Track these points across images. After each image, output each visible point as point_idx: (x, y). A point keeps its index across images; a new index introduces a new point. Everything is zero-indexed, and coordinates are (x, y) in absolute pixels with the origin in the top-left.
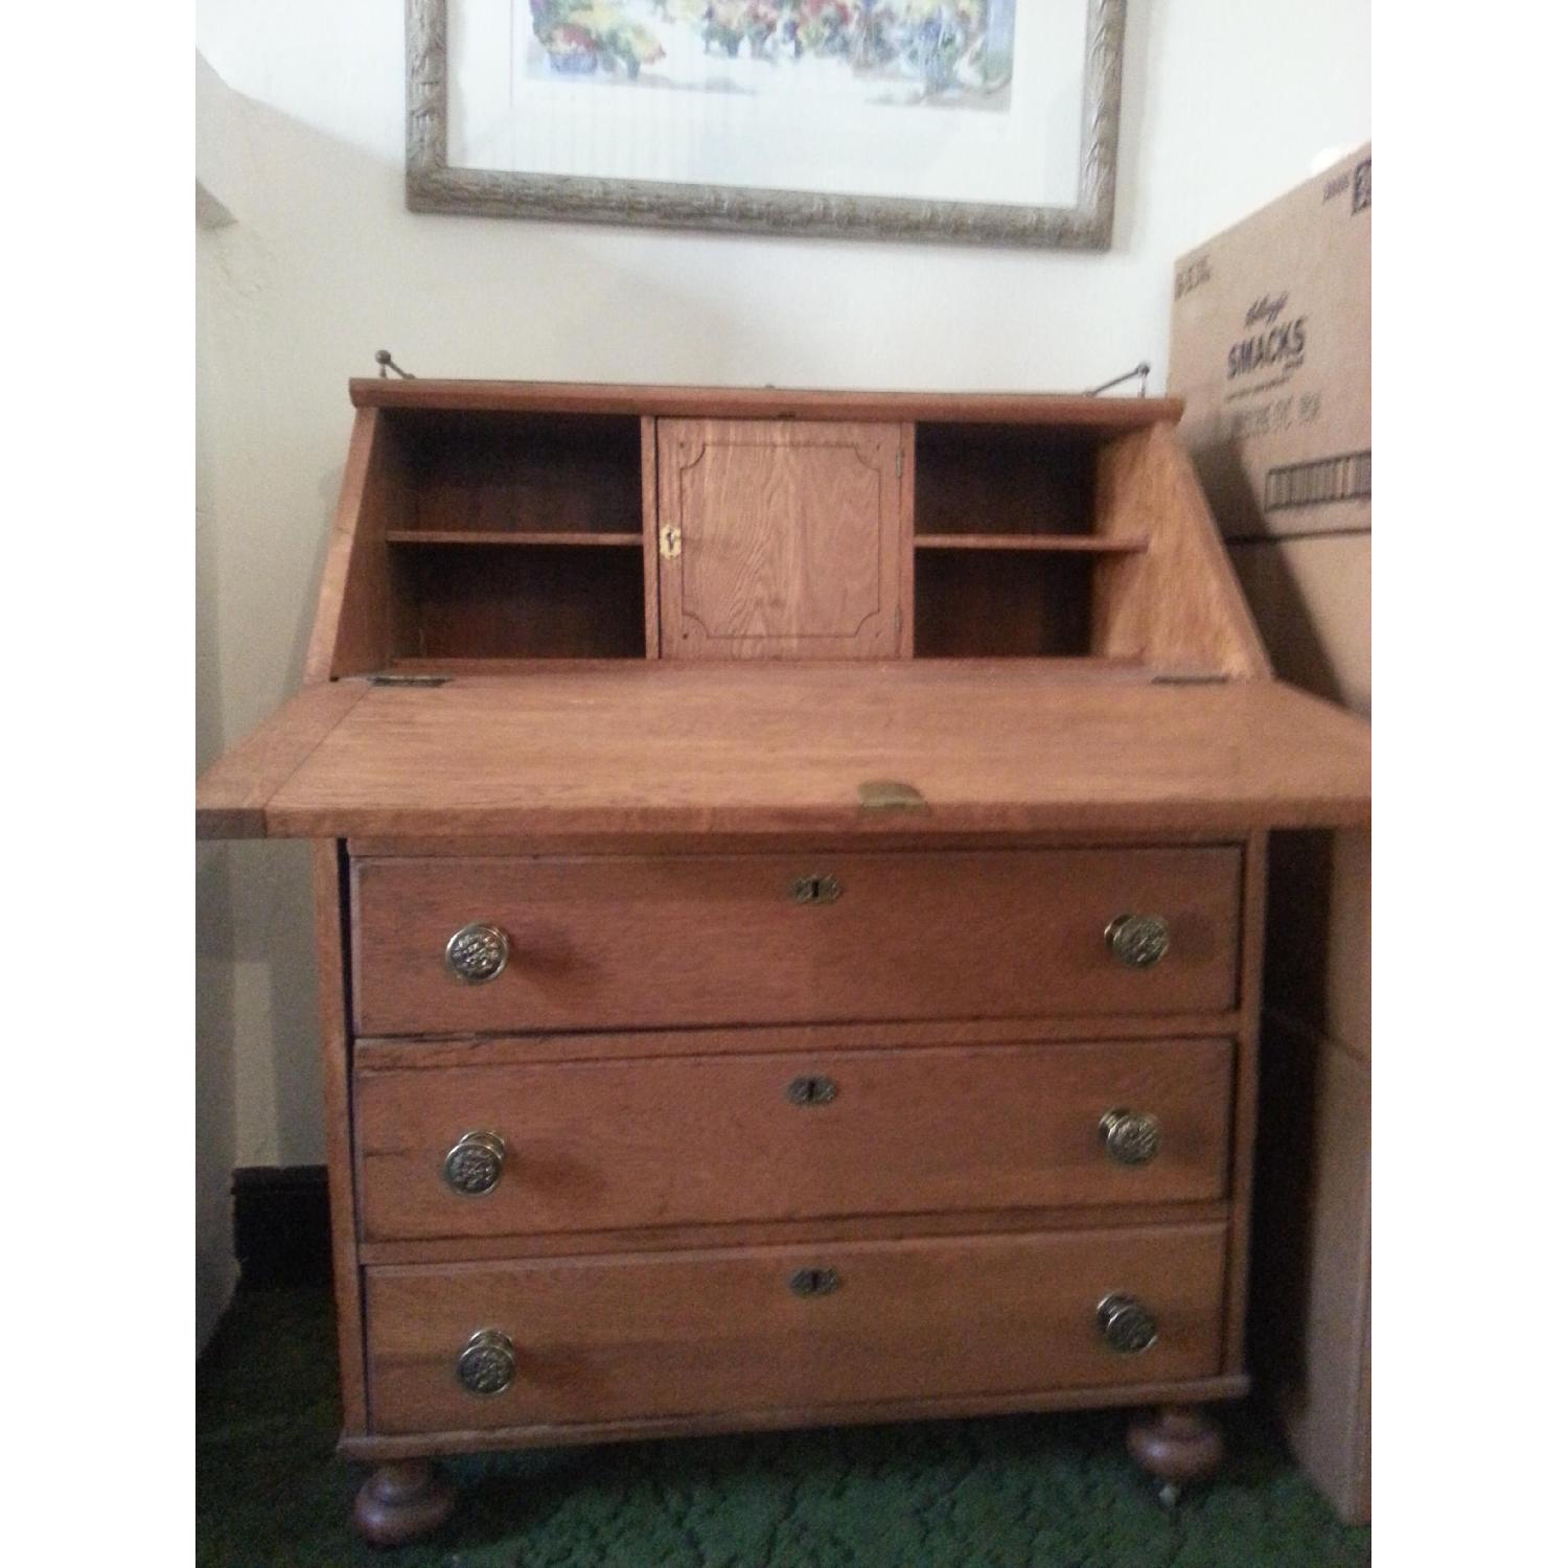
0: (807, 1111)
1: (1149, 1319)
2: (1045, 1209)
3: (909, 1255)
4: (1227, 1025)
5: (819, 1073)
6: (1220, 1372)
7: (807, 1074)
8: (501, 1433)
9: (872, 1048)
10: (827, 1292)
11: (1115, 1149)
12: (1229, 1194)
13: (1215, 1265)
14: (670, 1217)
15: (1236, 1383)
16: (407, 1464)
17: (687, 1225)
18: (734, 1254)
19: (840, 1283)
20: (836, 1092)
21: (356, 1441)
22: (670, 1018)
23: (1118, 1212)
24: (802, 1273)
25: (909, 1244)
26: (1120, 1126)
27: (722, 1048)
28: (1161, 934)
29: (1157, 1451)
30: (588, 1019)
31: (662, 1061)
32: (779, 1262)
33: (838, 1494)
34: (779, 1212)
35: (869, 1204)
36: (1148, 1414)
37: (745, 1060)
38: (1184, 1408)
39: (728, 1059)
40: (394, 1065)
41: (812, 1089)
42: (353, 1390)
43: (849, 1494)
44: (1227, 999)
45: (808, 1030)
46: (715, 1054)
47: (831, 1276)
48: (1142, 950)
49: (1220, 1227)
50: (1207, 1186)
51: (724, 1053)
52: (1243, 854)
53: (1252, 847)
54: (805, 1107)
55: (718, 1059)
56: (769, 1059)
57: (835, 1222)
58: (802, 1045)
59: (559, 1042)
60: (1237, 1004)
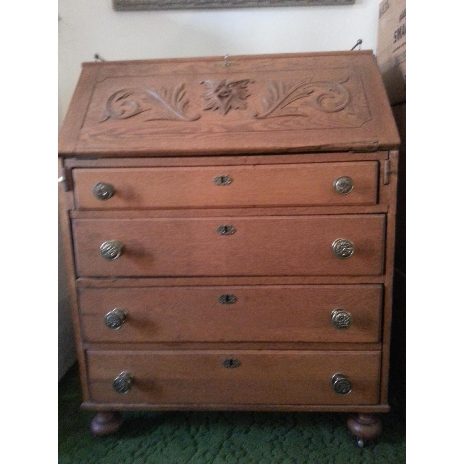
0: (226, 306)
1: (350, 383)
2: (313, 343)
3: (264, 356)
4: (380, 280)
5: (230, 293)
6: (379, 403)
7: (226, 294)
8: (131, 405)
9: (248, 285)
10: (235, 367)
11: (335, 323)
12: (381, 340)
13: (376, 366)
14: (181, 339)
15: (385, 407)
16: (105, 412)
17: (188, 342)
18: (204, 352)
19: (240, 364)
20: (236, 300)
21: (87, 404)
22: (179, 273)
23: (339, 345)
24: (227, 360)
25: (263, 352)
26: (337, 314)
27: (196, 284)
28: (351, 246)
29: (357, 428)
30: (151, 273)
31: (176, 288)
32: (219, 355)
33: (247, 432)
34: (217, 339)
35: (250, 339)
36: (354, 415)
37: (204, 288)
38: (367, 415)
39: (199, 288)
40: (89, 287)
41: (227, 299)
42: (85, 388)
43: (250, 433)
44: (379, 271)
45: (226, 278)
46: (194, 286)
47: (236, 362)
48: (344, 252)
49: (378, 352)
50: (373, 338)
51: (197, 286)
52: (386, 218)
53: (389, 215)
54: (225, 305)
55: (195, 288)
56: (212, 288)
57: (238, 344)
58: (224, 284)
59: (141, 280)
60: (384, 272)
